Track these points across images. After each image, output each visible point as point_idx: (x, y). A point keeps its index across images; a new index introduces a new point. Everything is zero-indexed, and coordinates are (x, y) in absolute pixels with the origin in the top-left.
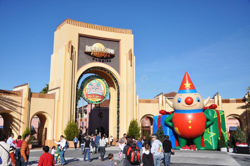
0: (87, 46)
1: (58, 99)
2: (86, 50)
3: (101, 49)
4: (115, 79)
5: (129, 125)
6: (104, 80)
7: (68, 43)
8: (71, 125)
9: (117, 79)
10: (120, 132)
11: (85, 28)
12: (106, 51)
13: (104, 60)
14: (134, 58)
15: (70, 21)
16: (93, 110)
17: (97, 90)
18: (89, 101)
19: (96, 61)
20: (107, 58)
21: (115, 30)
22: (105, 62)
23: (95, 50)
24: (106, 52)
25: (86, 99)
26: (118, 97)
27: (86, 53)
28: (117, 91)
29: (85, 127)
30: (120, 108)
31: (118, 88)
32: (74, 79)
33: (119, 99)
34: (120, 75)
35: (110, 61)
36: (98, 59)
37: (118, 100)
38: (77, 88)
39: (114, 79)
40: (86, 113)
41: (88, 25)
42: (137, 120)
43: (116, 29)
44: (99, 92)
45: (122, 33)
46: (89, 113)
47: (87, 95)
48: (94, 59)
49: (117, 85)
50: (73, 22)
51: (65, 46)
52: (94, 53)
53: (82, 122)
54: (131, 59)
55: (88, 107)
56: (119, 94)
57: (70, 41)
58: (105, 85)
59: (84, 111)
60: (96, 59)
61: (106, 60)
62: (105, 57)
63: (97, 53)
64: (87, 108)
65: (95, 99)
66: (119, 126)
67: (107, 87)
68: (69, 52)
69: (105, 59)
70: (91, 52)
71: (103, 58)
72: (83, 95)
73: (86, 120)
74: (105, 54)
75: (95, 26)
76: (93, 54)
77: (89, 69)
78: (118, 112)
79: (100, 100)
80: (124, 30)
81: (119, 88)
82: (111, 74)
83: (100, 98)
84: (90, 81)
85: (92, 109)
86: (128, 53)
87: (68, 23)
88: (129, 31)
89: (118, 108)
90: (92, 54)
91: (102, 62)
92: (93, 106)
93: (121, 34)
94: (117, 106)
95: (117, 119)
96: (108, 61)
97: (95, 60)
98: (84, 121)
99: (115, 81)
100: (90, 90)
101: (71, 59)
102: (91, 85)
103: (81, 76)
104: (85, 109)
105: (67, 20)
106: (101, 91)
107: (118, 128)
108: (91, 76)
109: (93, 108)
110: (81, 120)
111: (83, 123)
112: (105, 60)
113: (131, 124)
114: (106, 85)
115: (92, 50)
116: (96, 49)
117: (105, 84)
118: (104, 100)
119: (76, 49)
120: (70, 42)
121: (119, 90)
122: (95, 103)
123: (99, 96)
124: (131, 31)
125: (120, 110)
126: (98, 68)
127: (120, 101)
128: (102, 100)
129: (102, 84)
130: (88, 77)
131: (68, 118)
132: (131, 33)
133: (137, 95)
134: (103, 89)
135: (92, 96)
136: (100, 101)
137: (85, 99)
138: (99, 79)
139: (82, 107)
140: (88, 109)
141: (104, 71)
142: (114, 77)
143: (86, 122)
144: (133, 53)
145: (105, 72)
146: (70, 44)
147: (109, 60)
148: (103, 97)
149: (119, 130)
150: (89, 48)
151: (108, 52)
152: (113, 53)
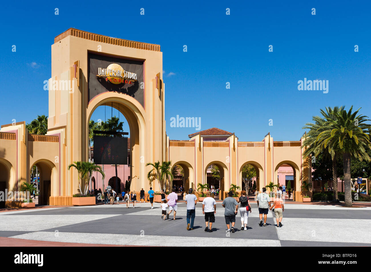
0: (99, 69)
1: (64, 143)
2: (99, 74)
3: (119, 73)
7: (74, 64)
12: (126, 75)
15: (75, 31)
24: (126, 77)
27: (98, 78)
34: (144, 109)
43: (139, 44)
45: (147, 49)
50: (80, 33)
54: (159, 87)
57: (78, 61)
68: (76, 78)
70: (106, 77)
74: (125, 79)
75: (110, 39)
86: (155, 78)
87: (72, 35)
88: (157, 46)
90: (107, 79)
101: (79, 87)
105: (70, 30)
115: (107, 74)
116: (113, 73)
132: (159, 49)
144: (161, 78)
146: (78, 67)
150: (103, 71)
151: (129, 78)
152: (135, 79)
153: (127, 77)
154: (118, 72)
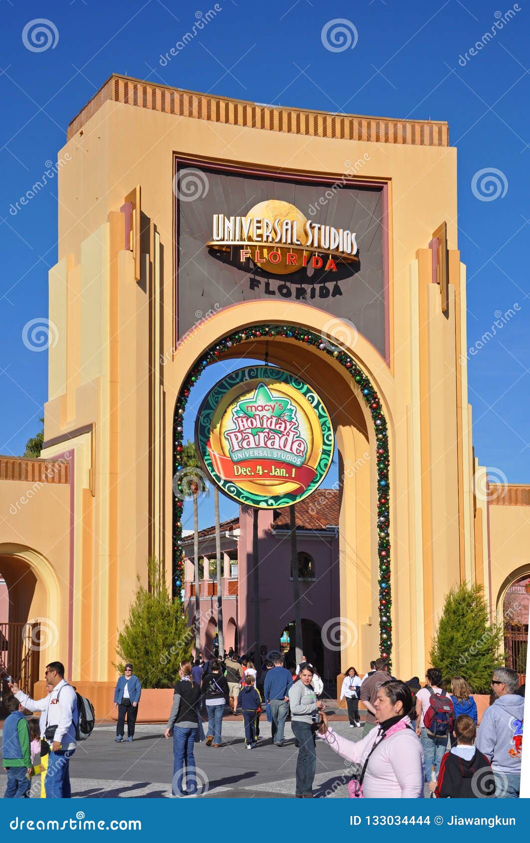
0: (218, 219)
1: (86, 485)
2: (215, 237)
3: (287, 230)
4: (364, 384)
5: (439, 613)
6: (308, 391)
7: (123, 203)
8: (149, 607)
9: (373, 384)
10: (393, 650)
11: (204, 122)
12: (314, 237)
13: (308, 288)
14: (460, 272)
15: (126, 86)
16: (262, 540)
17: (278, 442)
18: (239, 494)
19: (269, 292)
20: (321, 276)
21: (360, 124)
22: (313, 296)
23: (260, 236)
24: (316, 244)
25: (226, 482)
26: (383, 475)
27: (214, 252)
28: (374, 443)
29: (232, 621)
30: (391, 530)
31: (381, 429)
32: (162, 383)
33: (387, 486)
34: (389, 365)
35: (337, 291)
36: (274, 284)
37: (384, 490)
38: (175, 429)
39: (358, 382)
40: (233, 556)
41: (222, 105)
42: (479, 588)
43: (365, 123)
44: (288, 449)
45: (395, 141)
46: (249, 556)
47: (229, 464)
48: (254, 284)
49: (376, 410)
50: (145, 92)
51: (111, 217)
52: (253, 254)
53: (215, 598)
54: (443, 278)
55: (245, 528)
56: (383, 459)
57: (135, 191)
58: (313, 415)
59: (223, 546)
60: (267, 285)
61: (317, 287)
62: (310, 273)
63: (270, 249)
64: (237, 532)
65: (267, 482)
66: (389, 618)
67: (324, 423)
68: (128, 249)
69: (311, 281)
70: (242, 247)
71: (299, 276)
72: (211, 465)
73: (233, 587)
74: (312, 254)
75: (258, 111)
76: (248, 259)
77: (231, 335)
78: (384, 547)
79: (291, 487)
80: (405, 127)
81: (385, 429)
82: (343, 358)
83: (290, 477)
84: (244, 394)
85: (261, 534)
86: (426, 246)
87: (117, 99)
88: (436, 129)
89: (384, 526)
90: (243, 256)
91: (298, 298)
92: (266, 521)
93: (391, 145)
94: (376, 520)
95: (380, 582)
96: (324, 294)
97: (262, 286)
98: (226, 592)
99: (365, 396)
100: (244, 439)
101: (141, 283)
102: (248, 417)
103: (196, 369)
104: (227, 534)
105: (113, 82)
106: (295, 446)
107: (386, 627)
108: (243, 370)
109: (267, 533)
110: (213, 589)
111: (220, 600)
112: (313, 290)
113: (447, 611)
114: (320, 416)
115: (245, 236)
116: (264, 232)
117: (316, 407)
118: (313, 488)
119: (164, 236)
120: (131, 201)
121: (386, 437)
122: (266, 501)
123: (290, 472)
124: (444, 129)
125: (391, 539)
126: (278, 326)
127: (391, 492)
128: (300, 491)
129: (298, 408)
130: (230, 376)
131: (138, 578)
132: (444, 138)
133: (480, 465)
134: (305, 434)
135: (254, 469)
136: (291, 495)
137: (220, 484)
138: (283, 387)
139: (213, 528)
140: (243, 536)
141: (310, 342)
142: (358, 373)
143: (233, 597)
144: (453, 245)
145: (312, 348)
146: (134, 207)
147: (330, 285)
148: (306, 475)
149: (389, 638)
150: (229, 224)
151: (327, 247)
152: (349, 251)
153: (319, 246)
154: (285, 227)
